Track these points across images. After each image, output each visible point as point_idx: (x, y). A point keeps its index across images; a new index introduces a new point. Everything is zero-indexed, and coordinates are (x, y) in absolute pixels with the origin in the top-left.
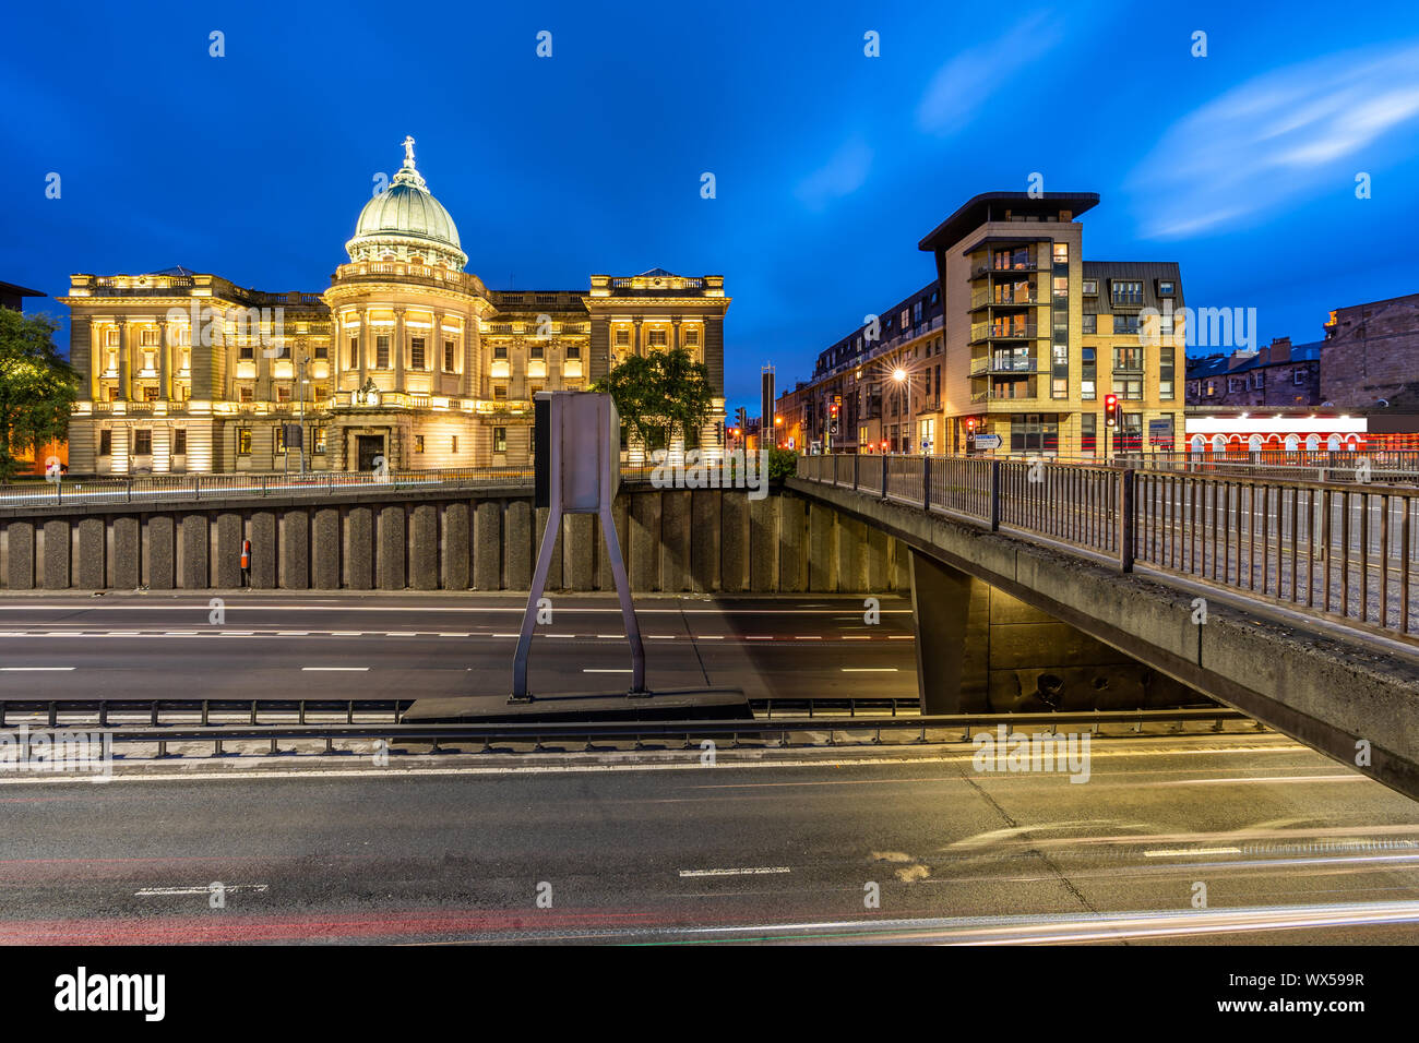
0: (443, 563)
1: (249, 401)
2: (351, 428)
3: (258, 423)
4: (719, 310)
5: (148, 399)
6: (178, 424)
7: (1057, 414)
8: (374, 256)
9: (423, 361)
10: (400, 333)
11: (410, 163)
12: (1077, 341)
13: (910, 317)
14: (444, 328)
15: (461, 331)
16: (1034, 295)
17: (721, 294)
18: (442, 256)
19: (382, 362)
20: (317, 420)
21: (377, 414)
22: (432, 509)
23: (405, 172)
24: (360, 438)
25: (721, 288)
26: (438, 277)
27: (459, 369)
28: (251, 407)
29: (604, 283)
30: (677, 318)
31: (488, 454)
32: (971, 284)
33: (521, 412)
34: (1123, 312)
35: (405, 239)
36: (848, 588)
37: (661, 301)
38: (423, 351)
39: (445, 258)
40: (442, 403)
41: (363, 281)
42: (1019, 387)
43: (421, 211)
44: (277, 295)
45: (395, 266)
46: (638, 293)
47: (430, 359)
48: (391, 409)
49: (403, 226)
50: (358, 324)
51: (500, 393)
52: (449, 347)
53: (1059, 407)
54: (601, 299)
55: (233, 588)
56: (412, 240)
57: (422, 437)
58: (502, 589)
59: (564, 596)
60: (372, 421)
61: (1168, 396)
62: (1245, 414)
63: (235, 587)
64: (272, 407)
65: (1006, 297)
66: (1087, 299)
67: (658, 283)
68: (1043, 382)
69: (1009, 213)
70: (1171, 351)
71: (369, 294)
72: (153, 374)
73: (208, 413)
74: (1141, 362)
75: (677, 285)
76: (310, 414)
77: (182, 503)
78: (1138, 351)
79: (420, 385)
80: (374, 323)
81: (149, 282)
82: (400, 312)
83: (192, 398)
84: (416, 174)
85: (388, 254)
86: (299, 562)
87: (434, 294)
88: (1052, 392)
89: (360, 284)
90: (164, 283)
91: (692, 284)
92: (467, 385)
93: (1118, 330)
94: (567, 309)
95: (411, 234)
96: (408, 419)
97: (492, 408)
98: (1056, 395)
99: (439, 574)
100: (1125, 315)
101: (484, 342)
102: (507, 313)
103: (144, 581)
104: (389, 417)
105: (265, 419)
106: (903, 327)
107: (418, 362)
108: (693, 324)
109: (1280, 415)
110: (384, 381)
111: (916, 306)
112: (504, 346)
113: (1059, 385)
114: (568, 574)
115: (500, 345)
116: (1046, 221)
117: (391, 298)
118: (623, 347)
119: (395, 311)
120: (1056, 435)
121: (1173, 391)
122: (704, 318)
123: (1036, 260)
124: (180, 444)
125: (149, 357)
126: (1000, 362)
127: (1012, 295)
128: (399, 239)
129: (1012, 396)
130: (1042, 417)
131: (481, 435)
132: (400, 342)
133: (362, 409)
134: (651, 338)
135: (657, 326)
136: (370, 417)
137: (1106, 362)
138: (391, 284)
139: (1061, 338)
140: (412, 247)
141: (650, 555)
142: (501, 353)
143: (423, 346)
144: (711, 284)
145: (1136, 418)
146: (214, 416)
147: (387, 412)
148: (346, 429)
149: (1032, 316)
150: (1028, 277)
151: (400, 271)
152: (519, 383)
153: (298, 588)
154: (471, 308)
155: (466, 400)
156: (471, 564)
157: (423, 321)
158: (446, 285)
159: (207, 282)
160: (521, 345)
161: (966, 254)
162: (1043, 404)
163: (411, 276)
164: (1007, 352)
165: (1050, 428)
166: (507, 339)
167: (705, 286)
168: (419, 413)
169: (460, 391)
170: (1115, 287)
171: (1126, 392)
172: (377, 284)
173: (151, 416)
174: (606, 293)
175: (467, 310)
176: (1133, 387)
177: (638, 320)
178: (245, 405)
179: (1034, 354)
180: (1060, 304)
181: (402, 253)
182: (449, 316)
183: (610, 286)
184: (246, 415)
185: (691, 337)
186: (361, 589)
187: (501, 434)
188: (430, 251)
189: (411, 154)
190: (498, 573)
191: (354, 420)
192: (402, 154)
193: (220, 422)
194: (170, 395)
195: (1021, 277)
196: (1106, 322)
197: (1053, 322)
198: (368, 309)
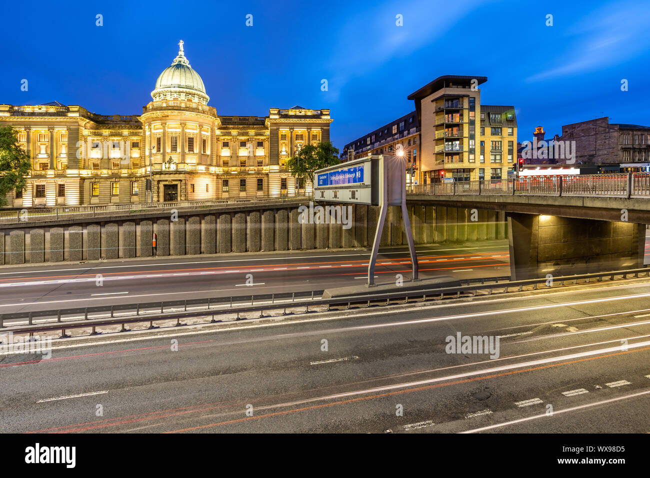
0: (248, 240)
1: (98, 169)
2: (161, 181)
3: (103, 180)
4: (328, 125)
5: (41, 169)
6: (60, 181)
7: (470, 169)
8: (168, 97)
9: (193, 148)
10: (183, 135)
11: (181, 53)
12: (478, 137)
13: (397, 129)
14: (203, 133)
15: (209, 134)
16: (462, 119)
17: (329, 117)
18: (200, 98)
19: (174, 148)
20: (134, 178)
21: (175, 174)
22: (243, 215)
23: (180, 57)
24: (165, 186)
25: (329, 115)
26: (200, 108)
27: (208, 152)
28: (99, 172)
29: (276, 112)
30: (309, 128)
31: (220, 193)
32: (435, 114)
33: (236, 172)
34: (494, 126)
35: (185, 90)
36: (418, 242)
37: (303, 121)
38: (193, 144)
39: (202, 99)
40: (202, 168)
41: (165, 110)
42: (456, 158)
43: (191, 77)
44: (108, 116)
45: (181, 103)
46: (291, 117)
47: (196, 147)
48: (182, 171)
49: (183, 84)
50: (162, 131)
51: (226, 164)
52: (204, 141)
53: (471, 166)
54: (275, 119)
55: (148, 257)
56: (188, 90)
57: (193, 185)
58: (274, 250)
59: (303, 252)
60: (172, 177)
61: (511, 161)
62: (539, 168)
63: (149, 256)
64: (110, 172)
65: (450, 120)
66: (482, 121)
67: (300, 112)
68: (466, 155)
69: (451, 84)
70: (511, 142)
71: (168, 116)
72: (46, 156)
73: (77, 175)
74: (501, 147)
75: (309, 113)
76: (130, 175)
77: (123, 216)
78: (500, 142)
79: (192, 160)
80: (170, 130)
81: (44, 109)
82: (183, 125)
83: (68, 167)
84: (185, 58)
85: (175, 97)
86: (180, 242)
87: (199, 116)
88: (469, 159)
89: (164, 111)
90: (52, 110)
91: (315, 113)
92: (212, 160)
93: (493, 134)
94: (254, 124)
95: (187, 87)
96: (188, 176)
97: (222, 171)
98: (471, 161)
99: (246, 245)
100: (495, 128)
101: (218, 139)
102: (226, 126)
103: (102, 255)
104: (181, 175)
105: (107, 178)
106: (394, 133)
107: (191, 148)
108: (316, 131)
109: (550, 168)
110: (176, 158)
111: (401, 124)
112: (228, 141)
113: (472, 157)
114: (304, 242)
115: (226, 141)
116: (465, 88)
117: (179, 118)
118: (284, 141)
119: (181, 124)
120: (469, 178)
121: (513, 159)
122: (321, 128)
123: (463, 104)
124: (61, 191)
125: (43, 148)
126: (446, 147)
127: (452, 119)
128: (181, 90)
129: (452, 161)
130: (464, 170)
131: (217, 183)
132: (183, 139)
133: (168, 172)
134: (296, 137)
135: (300, 132)
136: (172, 175)
137: (488, 147)
138: (179, 111)
139: (472, 137)
140: (187, 94)
141: (339, 232)
142: (226, 145)
143: (193, 141)
144: (324, 113)
145: (499, 170)
146: (81, 177)
147: (180, 173)
148: (159, 182)
149: (461, 128)
150: (459, 111)
151: (183, 105)
152: (234, 159)
153: (180, 255)
154: (213, 123)
155: (212, 167)
156: (261, 240)
157: (193, 129)
158: (204, 112)
159: (76, 109)
160: (236, 141)
161: (432, 101)
162: (466, 165)
163: (188, 107)
164: (450, 143)
165: (467, 175)
166: (229, 138)
167: (322, 114)
168: (191, 173)
169: (209, 163)
170: (491, 116)
171: (495, 159)
172: (173, 111)
173: (46, 177)
174: (277, 117)
175: (212, 124)
176: (498, 157)
177: (292, 129)
178: (96, 171)
179: (461, 144)
180: (472, 123)
181: (183, 97)
182: (205, 127)
183: (279, 113)
184: (96, 176)
185: (315, 137)
186: (210, 253)
187: (226, 183)
188: (196, 96)
189: (182, 48)
190: (273, 242)
191: (163, 177)
192: (178, 49)
193: (83, 179)
194: (55, 166)
195: (457, 111)
196: (488, 130)
197: (469, 130)
198: (167, 123)
